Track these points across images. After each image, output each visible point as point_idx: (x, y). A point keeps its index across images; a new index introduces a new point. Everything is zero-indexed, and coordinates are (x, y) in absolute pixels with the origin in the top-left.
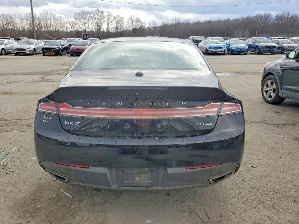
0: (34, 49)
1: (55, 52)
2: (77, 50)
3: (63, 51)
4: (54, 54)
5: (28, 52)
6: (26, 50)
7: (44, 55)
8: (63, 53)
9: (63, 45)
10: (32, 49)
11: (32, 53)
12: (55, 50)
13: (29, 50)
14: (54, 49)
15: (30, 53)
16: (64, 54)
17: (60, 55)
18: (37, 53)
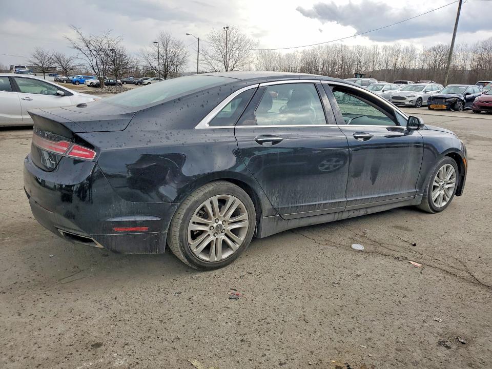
0: (420, 98)
1: (447, 104)
2: (487, 102)
3: (464, 104)
4: (445, 107)
5: (407, 103)
6: (405, 99)
7: (430, 109)
8: (463, 107)
9: (468, 94)
10: (415, 99)
11: (414, 104)
12: (449, 102)
13: (411, 99)
14: (447, 100)
15: (411, 104)
16: (464, 110)
17: (456, 110)
18: (423, 104)
